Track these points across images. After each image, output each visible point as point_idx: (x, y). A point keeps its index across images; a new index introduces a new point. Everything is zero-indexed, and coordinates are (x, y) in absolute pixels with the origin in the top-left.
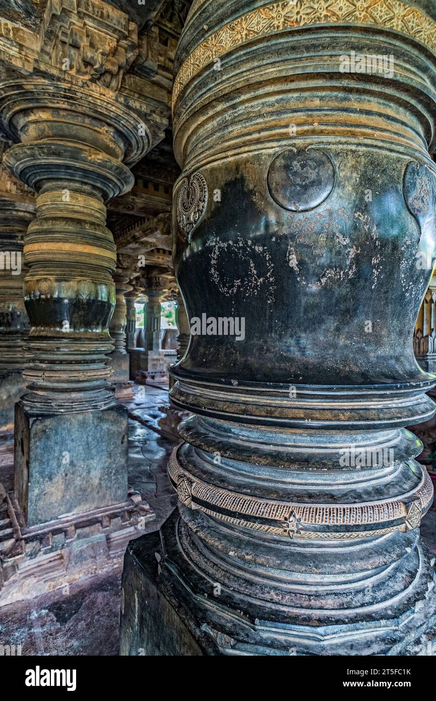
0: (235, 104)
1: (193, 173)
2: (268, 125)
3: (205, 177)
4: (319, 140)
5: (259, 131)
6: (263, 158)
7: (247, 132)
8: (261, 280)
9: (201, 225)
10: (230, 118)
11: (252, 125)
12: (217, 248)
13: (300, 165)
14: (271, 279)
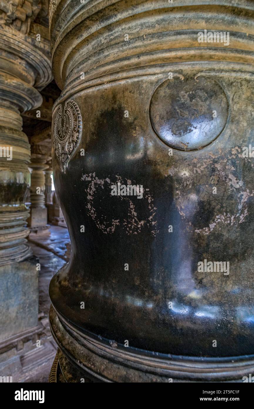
0: (110, 25)
1: (67, 99)
2: (148, 48)
3: (79, 105)
4: (210, 67)
5: (138, 56)
6: (144, 86)
7: (125, 56)
8: (142, 222)
9: (75, 157)
10: (106, 41)
11: (130, 49)
12: (93, 184)
13: (189, 96)
14: (153, 223)
